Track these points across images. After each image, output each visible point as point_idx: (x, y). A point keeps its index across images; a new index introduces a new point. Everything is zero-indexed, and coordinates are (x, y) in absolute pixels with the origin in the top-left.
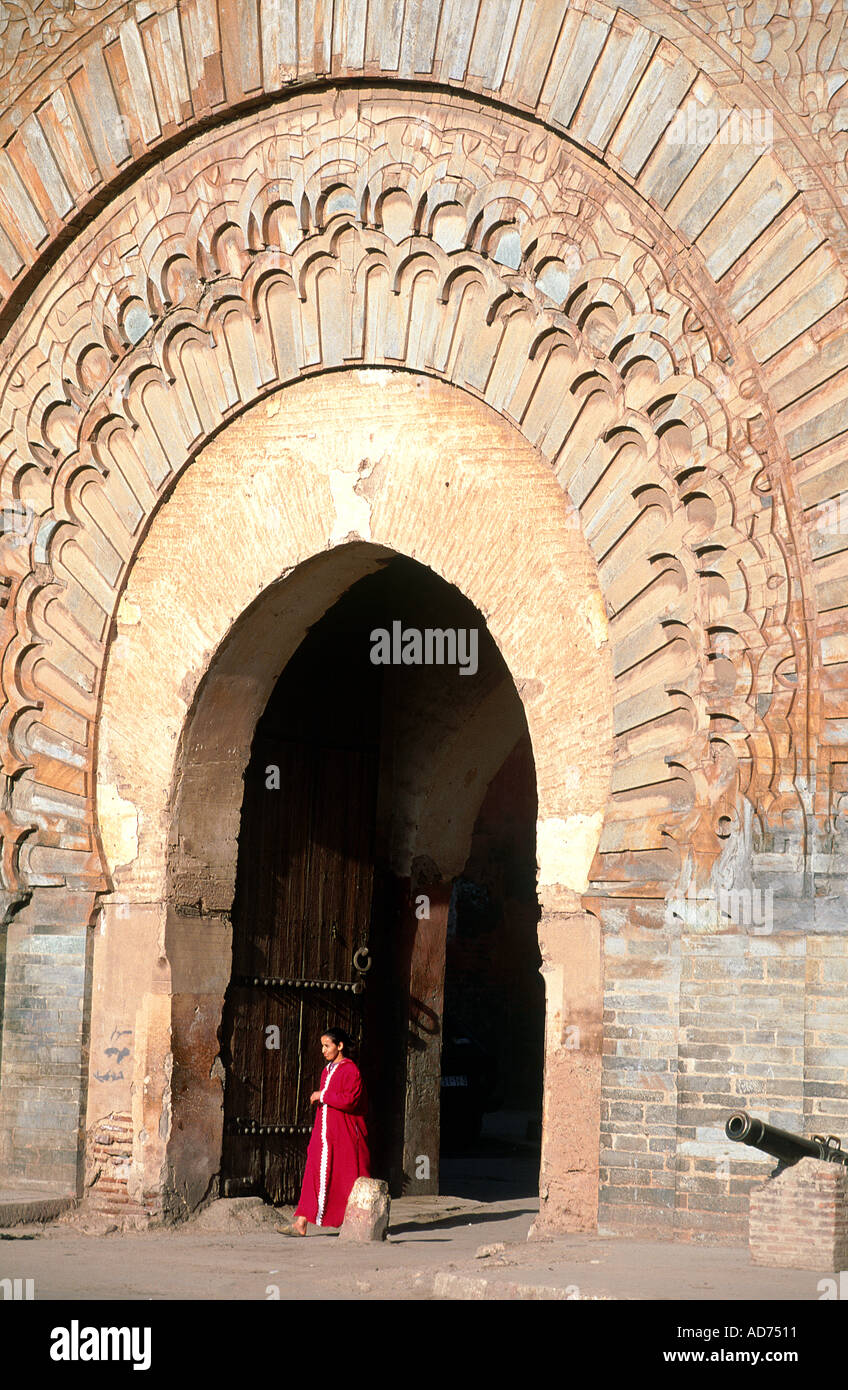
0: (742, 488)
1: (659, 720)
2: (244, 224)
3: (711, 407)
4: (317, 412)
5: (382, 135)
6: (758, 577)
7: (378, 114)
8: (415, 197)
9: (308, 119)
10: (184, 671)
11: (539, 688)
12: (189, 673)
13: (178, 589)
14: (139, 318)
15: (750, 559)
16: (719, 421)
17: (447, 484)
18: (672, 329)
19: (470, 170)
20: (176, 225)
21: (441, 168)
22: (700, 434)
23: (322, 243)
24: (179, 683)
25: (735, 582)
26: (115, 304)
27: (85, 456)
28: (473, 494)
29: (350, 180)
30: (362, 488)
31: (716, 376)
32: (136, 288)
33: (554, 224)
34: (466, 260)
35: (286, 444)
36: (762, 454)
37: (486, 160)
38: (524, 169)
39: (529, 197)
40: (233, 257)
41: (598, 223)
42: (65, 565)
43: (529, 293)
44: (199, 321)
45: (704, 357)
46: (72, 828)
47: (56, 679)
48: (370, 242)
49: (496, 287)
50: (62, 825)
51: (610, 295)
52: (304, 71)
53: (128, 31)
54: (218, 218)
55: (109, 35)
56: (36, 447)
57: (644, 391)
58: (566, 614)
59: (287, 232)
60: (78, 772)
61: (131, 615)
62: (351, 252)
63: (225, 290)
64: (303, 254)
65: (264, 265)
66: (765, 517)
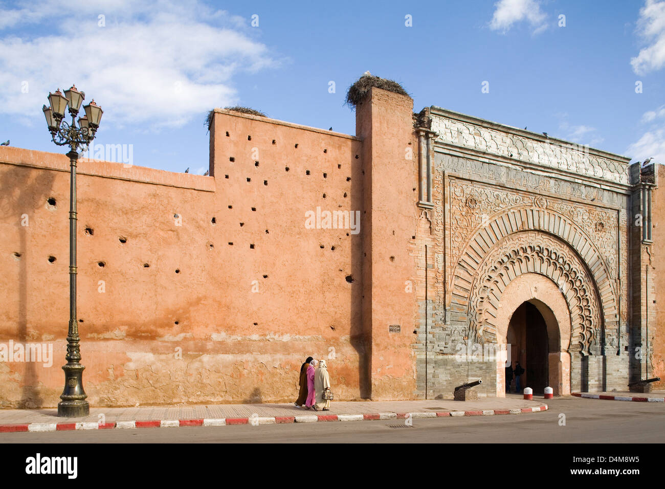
1: (578, 328)
3: (588, 287)
4: (528, 278)
5: (545, 240)
7: (544, 237)
9: (534, 234)
13: (508, 302)
17: (547, 292)
18: (583, 276)
19: (558, 249)
20: (514, 246)
21: (553, 247)
22: (587, 291)
23: (533, 254)
25: (591, 311)
26: (503, 255)
27: (496, 279)
28: (550, 294)
29: (540, 246)
33: (568, 259)
35: (524, 282)
38: (564, 250)
39: (565, 254)
40: (521, 253)
41: (574, 260)
42: (491, 296)
43: (563, 268)
44: (515, 261)
45: (587, 281)
46: (494, 339)
47: (489, 315)
48: (540, 255)
49: (558, 266)
50: (492, 339)
51: (575, 270)
52: (537, 228)
53: (510, 213)
54: (520, 246)
55: (506, 213)
56: (489, 276)
57: (578, 283)
58: (563, 312)
59: (529, 250)
60: (495, 330)
61: (500, 306)
62: (536, 255)
63: (519, 257)
64: (531, 255)
65: (525, 255)
66: (594, 303)
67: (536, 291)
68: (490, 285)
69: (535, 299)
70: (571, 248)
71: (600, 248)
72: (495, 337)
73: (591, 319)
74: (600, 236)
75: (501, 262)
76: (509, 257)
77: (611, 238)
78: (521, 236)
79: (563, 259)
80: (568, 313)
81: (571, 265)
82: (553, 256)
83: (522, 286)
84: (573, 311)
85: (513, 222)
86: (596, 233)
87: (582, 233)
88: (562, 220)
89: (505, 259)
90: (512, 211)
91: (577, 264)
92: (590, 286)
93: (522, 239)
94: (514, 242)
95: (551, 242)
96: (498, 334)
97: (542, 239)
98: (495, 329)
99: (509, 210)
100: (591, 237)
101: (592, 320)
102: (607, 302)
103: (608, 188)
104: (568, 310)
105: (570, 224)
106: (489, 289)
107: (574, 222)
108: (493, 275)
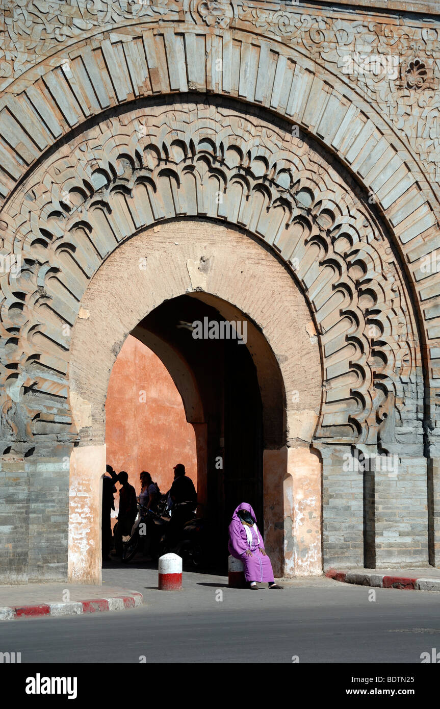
2: (159, 146)
3: (375, 256)
4: (178, 233)
5: (227, 121)
7: (226, 111)
8: (244, 151)
9: (192, 106)
10: (114, 342)
12: (115, 343)
13: (109, 304)
14: (99, 178)
15: (392, 316)
16: (378, 262)
17: (242, 272)
18: (358, 225)
19: (270, 145)
21: (257, 141)
22: (370, 266)
23: (191, 162)
24: (111, 347)
25: (385, 324)
28: (253, 276)
30: (202, 269)
31: (375, 244)
32: (103, 165)
33: (308, 174)
35: (163, 245)
36: (394, 277)
37: (277, 142)
38: (294, 149)
39: (296, 160)
40: (150, 160)
41: (326, 177)
42: (52, 287)
43: (290, 199)
44: (130, 185)
45: (371, 237)
46: (61, 412)
47: (46, 339)
48: (217, 165)
49: (275, 194)
50: (55, 411)
51: (332, 207)
52: (200, 86)
53: (106, 45)
54: (147, 142)
55: (95, 45)
56: (42, 230)
57: (342, 246)
58: (297, 330)
59: (176, 153)
60: (63, 386)
61: (84, 314)
62: (201, 167)
63: (143, 173)
64: (183, 165)
65: (163, 166)
66: (397, 301)
67: (204, 269)
68: (49, 255)
69: (200, 292)
70: (314, 142)
71: (412, 140)
72: (66, 406)
73: (384, 349)
74: (412, 101)
75: (84, 191)
76: (109, 174)
78: (147, 111)
79: (291, 176)
80: (312, 332)
81: (316, 192)
82: (258, 169)
83: (157, 254)
84: (326, 326)
85: (118, 70)
86: (401, 93)
87: (352, 96)
88: (283, 62)
89: (98, 181)
90: (115, 37)
91: (336, 188)
92: (381, 251)
93: (153, 121)
94: (124, 130)
95: (249, 126)
96: (74, 397)
97: (218, 117)
98: (65, 382)
99: (106, 35)
100: (383, 106)
101: (387, 353)
104: (312, 324)
105: (310, 72)
106: (46, 268)
107: (327, 65)
108: (57, 227)
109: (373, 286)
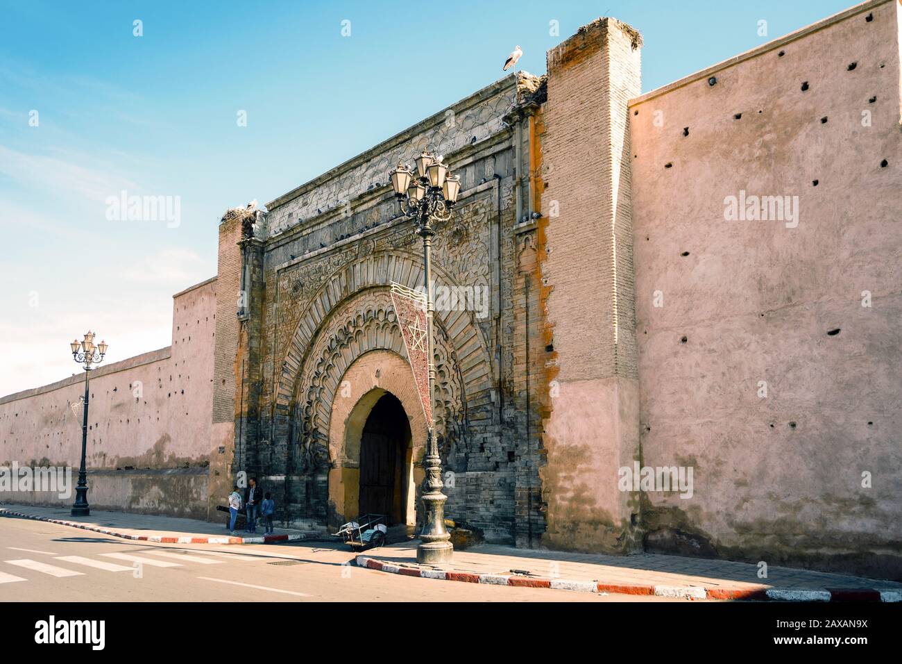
0: (451, 369)
2: (353, 321)
5: (378, 299)
6: (455, 388)
7: (377, 294)
8: (384, 311)
9: (364, 297)
11: (412, 418)
13: (343, 401)
14: (334, 344)
15: (453, 385)
16: (445, 353)
17: (394, 374)
20: (340, 323)
22: (441, 357)
23: (368, 323)
25: (450, 391)
26: (330, 341)
27: (325, 374)
28: (398, 375)
29: (372, 309)
30: (378, 376)
31: (444, 343)
32: (333, 337)
34: (395, 324)
35: (363, 368)
36: (455, 360)
40: (351, 329)
44: (346, 342)
56: (315, 372)
61: (334, 407)
64: (364, 326)
65: (357, 329)
66: (456, 375)
68: (319, 383)
69: (376, 388)
71: (457, 275)
72: (326, 450)
74: (457, 252)
75: (330, 349)
77: (481, 245)
85: (333, 293)
86: (451, 251)
88: (394, 257)
90: (333, 279)
92: (447, 347)
93: (350, 310)
96: (331, 447)
99: (330, 278)
101: (450, 408)
102: (471, 369)
103: (470, 160)
105: (407, 259)
106: (319, 389)
107: (414, 252)
108: (321, 369)
109: (443, 369)
